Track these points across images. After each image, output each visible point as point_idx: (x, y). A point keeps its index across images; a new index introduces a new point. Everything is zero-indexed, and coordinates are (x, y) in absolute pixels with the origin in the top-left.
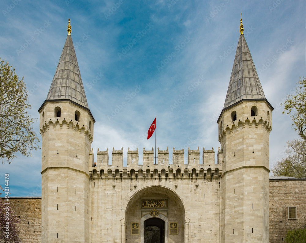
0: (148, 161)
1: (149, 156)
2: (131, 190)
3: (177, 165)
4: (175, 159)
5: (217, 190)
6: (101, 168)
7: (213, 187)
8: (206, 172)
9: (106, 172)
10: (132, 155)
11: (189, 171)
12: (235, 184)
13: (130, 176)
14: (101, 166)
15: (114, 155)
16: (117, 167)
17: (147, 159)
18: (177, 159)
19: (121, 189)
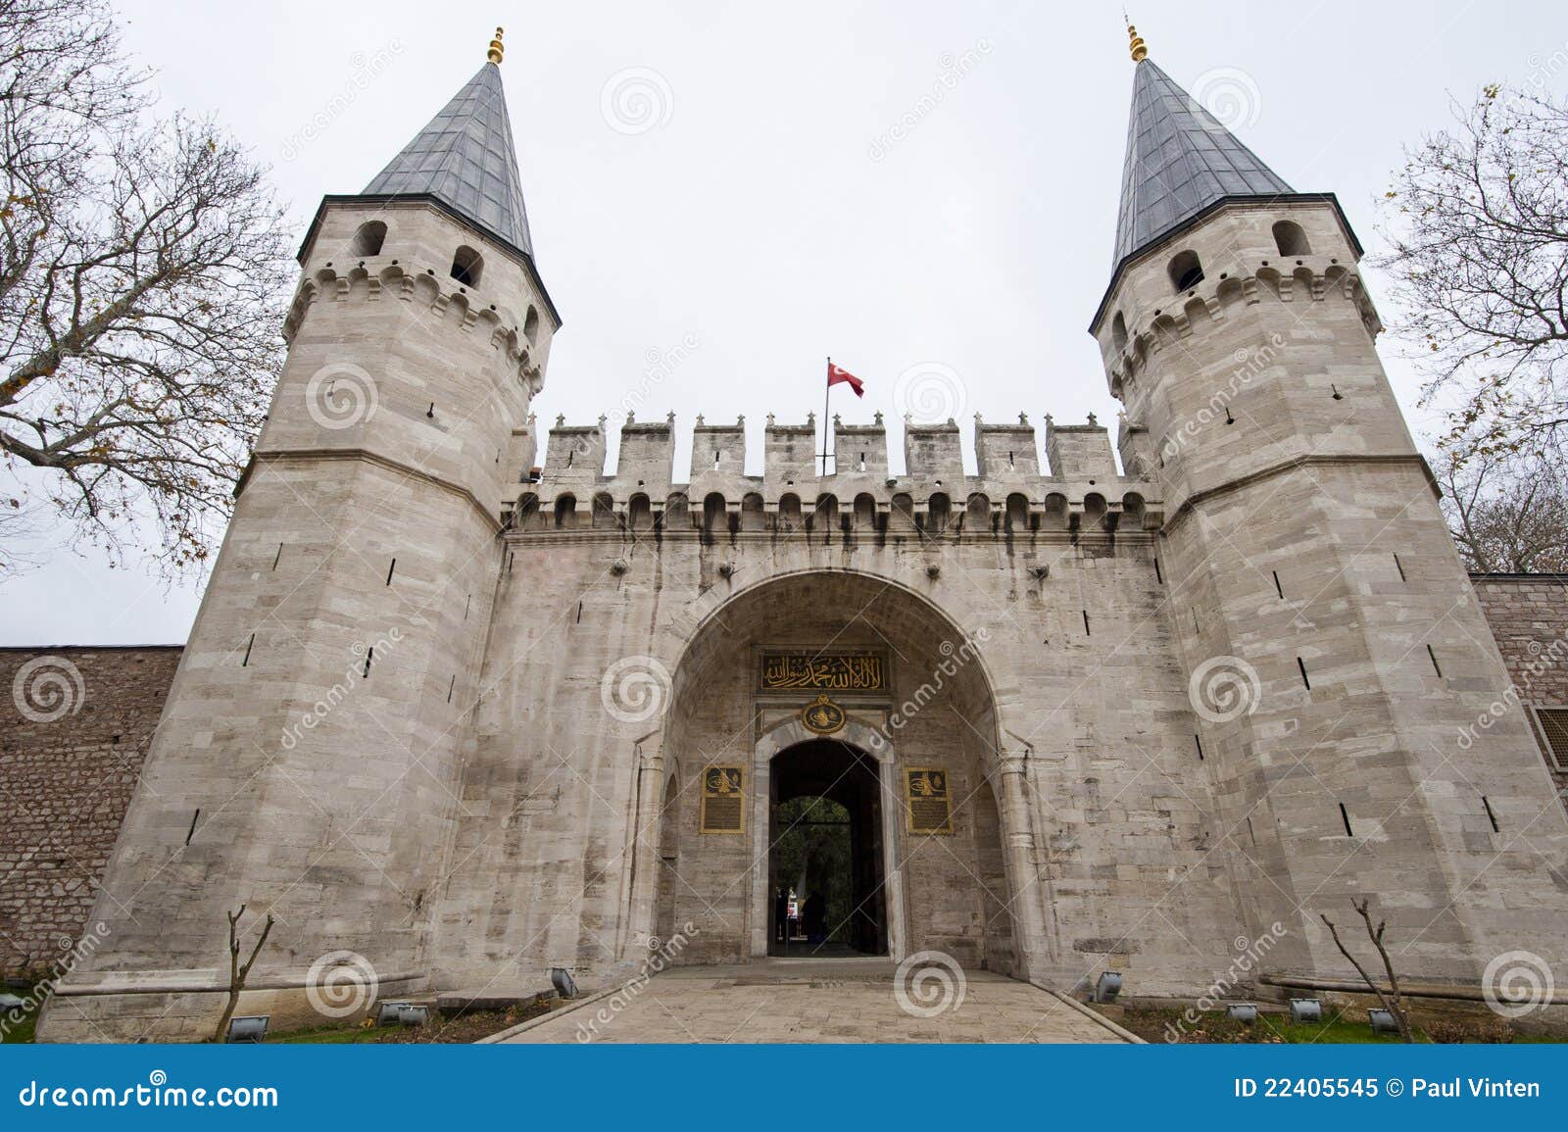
0: (791, 459)
1: (794, 443)
2: (704, 588)
3: (928, 477)
4: (918, 456)
5: (1153, 595)
6: (560, 490)
7: (1126, 580)
8: (1081, 509)
9: (584, 506)
10: (713, 438)
11: (995, 504)
12: (1273, 545)
13: (702, 522)
14: (560, 480)
15: (632, 436)
16: (641, 483)
17: (786, 455)
18: (930, 456)
19: (652, 585)
